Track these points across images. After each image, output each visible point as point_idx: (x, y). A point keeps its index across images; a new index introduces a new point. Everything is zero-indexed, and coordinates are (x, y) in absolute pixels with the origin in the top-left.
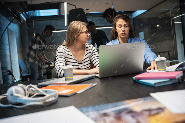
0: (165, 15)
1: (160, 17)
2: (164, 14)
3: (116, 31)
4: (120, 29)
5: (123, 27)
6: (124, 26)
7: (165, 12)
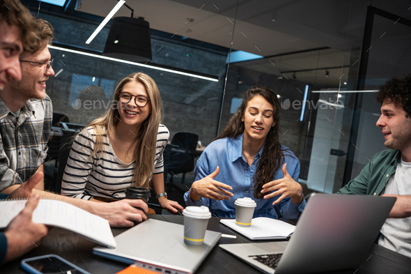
0: (294, 77)
1: (281, 78)
2: (293, 73)
3: (243, 120)
4: (252, 117)
5: (260, 114)
6: (263, 114)
7: (295, 71)
